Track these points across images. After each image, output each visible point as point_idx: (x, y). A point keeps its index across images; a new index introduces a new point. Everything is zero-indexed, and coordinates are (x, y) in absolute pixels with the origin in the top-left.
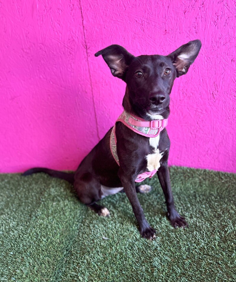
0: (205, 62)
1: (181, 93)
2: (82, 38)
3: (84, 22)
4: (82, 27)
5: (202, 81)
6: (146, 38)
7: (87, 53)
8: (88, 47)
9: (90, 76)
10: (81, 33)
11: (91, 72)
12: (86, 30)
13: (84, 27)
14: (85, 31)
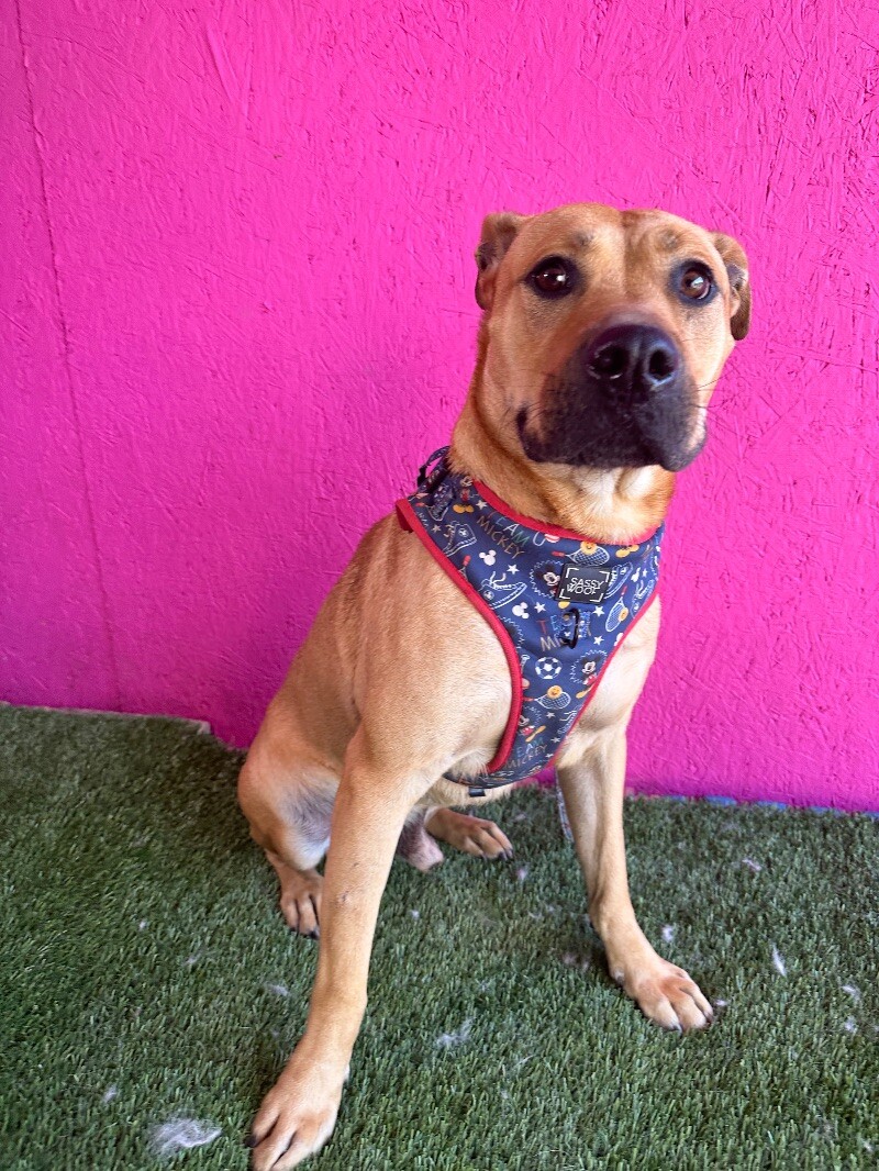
0: (375, 400)
1: (321, 480)
2: (53, 301)
3: (58, 259)
4: (51, 274)
5: (369, 450)
6: (218, 317)
7: (67, 343)
8: (67, 327)
9: (75, 407)
10: (50, 288)
11: (77, 395)
12: (63, 281)
13: (56, 272)
14: (60, 283)
